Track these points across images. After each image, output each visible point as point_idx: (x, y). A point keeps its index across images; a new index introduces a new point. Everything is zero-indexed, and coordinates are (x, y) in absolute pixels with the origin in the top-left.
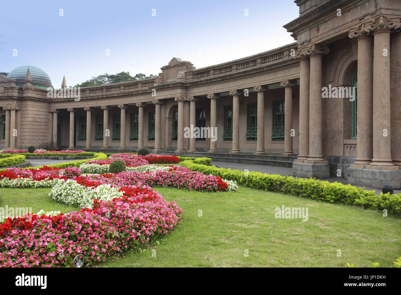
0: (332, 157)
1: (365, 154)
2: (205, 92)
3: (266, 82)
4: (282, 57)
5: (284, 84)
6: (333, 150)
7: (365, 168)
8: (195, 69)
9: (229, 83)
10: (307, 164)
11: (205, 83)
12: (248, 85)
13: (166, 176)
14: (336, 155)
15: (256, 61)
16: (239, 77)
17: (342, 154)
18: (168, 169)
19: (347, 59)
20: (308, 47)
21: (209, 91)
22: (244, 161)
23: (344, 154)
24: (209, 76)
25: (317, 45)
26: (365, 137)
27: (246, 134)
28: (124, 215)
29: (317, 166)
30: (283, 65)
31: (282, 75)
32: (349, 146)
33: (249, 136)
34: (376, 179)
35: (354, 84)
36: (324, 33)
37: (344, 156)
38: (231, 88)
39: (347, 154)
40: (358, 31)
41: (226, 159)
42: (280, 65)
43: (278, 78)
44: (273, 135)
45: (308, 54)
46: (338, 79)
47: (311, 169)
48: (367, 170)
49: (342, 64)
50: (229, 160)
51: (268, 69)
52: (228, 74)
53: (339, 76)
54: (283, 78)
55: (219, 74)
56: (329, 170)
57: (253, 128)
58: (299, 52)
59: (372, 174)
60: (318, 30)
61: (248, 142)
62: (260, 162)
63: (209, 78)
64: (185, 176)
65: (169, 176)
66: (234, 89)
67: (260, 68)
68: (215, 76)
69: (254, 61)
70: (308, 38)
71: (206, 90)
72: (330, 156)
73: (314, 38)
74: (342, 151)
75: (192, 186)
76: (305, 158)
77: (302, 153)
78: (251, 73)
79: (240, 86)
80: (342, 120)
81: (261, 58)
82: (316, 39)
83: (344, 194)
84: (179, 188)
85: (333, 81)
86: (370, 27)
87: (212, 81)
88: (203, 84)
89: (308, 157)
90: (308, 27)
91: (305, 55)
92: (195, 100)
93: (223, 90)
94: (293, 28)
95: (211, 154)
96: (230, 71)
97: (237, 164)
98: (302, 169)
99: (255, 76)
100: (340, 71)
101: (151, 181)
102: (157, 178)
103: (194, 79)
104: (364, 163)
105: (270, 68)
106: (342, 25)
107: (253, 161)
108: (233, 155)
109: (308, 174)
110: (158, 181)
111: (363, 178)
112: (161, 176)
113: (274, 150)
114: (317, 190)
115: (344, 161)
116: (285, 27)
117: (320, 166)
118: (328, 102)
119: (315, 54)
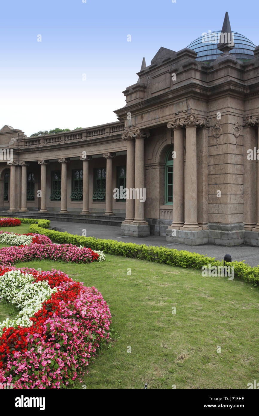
0: (151, 219)
1: (179, 219)
2: (36, 159)
3: (91, 153)
4: (104, 133)
5: (106, 156)
6: (151, 213)
7: (179, 229)
8: (26, 137)
9: (58, 151)
10: (134, 225)
11: (36, 151)
12: (75, 155)
13: (43, 249)
14: (154, 218)
15: (82, 134)
16: (67, 147)
17: (158, 217)
18: (30, 238)
19: (163, 143)
20: (134, 131)
21: (41, 158)
22: (73, 220)
23: (160, 217)
24: (40, 144)
25: (141, 130)
26: (179, 205)
27: (71, 195)
28: (90, 316)
29: (141, 227)
30: (106, 140)
31: (104, 148)
32: (164, 211)
33: (73, 197)
34: (188, 238)
35: (166, 162)
36: (148, 121)
37: (160, 219)
38: (60, 156)
39: (162, 217)
40: (174, 124)
41: (56, 218)
42: (103, 140)
43: (101, 150)
44: (94, 196)
45: (134, 136)
46: (156, 157)
47: (137, 229)
48: (182, 231)
49: (159, 146)
50: (60, 219)
51: (92, 142)
52: (57, 143)
53: (156, 155)
54: (105, 151)
55: (48, 143)
56: (149, 230)
57: (76, 190)
58: (126, 134)
59: (185, 234)
60: (142, 118)
61: (73, 202)
62: (87, 221)
63: (40, 147)
64: (60, 249)
65: (45, 249)
66: (63, 158)
67: (86, 141)
68: (45, 145)
69: (80, 135)
70: (134, 124)
71: (37, 157)
72: (149, 218)
73: (139, 124)
74: (158, 214)
75: (70, 258)
76: (131, 221)
77: (128, 216)
78: (78, 144)
79: (68, 155)
80: (158, 190)
81: (86, 132)
82: (140, 125)
83: (194, 261)
84: (56, 260)
85: (151, 159)
86: (183, 122)
87: (42, 149)
88: (34, 151)
89: (133, 219)
90: (134, 114)
91: (132, 137)
92: (27, 165)
93: (52, 157)
94: (122, 114)
95: (42, 214)
96: (59, 141)
97: (66, 223)
98: (129, 229)
99: (82, 147)
100: (157, 151)
101: (29, 255)
102: (35, 252)
103: (26, 146)
104: (179, 225)
105: (94, 142)
106: (162, 117)
107: (81, 220)
108: (62, 215)
109: (134, 234)
110: (36, 254)
111: (178, 237)
112: (38, 250)
113: (95, 209)
114: (171, 257)
115: (160, 222)
116: (115, 112)
117: (144, 227)
118: (147, 175)
119: (139, 137)
